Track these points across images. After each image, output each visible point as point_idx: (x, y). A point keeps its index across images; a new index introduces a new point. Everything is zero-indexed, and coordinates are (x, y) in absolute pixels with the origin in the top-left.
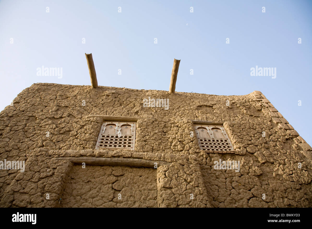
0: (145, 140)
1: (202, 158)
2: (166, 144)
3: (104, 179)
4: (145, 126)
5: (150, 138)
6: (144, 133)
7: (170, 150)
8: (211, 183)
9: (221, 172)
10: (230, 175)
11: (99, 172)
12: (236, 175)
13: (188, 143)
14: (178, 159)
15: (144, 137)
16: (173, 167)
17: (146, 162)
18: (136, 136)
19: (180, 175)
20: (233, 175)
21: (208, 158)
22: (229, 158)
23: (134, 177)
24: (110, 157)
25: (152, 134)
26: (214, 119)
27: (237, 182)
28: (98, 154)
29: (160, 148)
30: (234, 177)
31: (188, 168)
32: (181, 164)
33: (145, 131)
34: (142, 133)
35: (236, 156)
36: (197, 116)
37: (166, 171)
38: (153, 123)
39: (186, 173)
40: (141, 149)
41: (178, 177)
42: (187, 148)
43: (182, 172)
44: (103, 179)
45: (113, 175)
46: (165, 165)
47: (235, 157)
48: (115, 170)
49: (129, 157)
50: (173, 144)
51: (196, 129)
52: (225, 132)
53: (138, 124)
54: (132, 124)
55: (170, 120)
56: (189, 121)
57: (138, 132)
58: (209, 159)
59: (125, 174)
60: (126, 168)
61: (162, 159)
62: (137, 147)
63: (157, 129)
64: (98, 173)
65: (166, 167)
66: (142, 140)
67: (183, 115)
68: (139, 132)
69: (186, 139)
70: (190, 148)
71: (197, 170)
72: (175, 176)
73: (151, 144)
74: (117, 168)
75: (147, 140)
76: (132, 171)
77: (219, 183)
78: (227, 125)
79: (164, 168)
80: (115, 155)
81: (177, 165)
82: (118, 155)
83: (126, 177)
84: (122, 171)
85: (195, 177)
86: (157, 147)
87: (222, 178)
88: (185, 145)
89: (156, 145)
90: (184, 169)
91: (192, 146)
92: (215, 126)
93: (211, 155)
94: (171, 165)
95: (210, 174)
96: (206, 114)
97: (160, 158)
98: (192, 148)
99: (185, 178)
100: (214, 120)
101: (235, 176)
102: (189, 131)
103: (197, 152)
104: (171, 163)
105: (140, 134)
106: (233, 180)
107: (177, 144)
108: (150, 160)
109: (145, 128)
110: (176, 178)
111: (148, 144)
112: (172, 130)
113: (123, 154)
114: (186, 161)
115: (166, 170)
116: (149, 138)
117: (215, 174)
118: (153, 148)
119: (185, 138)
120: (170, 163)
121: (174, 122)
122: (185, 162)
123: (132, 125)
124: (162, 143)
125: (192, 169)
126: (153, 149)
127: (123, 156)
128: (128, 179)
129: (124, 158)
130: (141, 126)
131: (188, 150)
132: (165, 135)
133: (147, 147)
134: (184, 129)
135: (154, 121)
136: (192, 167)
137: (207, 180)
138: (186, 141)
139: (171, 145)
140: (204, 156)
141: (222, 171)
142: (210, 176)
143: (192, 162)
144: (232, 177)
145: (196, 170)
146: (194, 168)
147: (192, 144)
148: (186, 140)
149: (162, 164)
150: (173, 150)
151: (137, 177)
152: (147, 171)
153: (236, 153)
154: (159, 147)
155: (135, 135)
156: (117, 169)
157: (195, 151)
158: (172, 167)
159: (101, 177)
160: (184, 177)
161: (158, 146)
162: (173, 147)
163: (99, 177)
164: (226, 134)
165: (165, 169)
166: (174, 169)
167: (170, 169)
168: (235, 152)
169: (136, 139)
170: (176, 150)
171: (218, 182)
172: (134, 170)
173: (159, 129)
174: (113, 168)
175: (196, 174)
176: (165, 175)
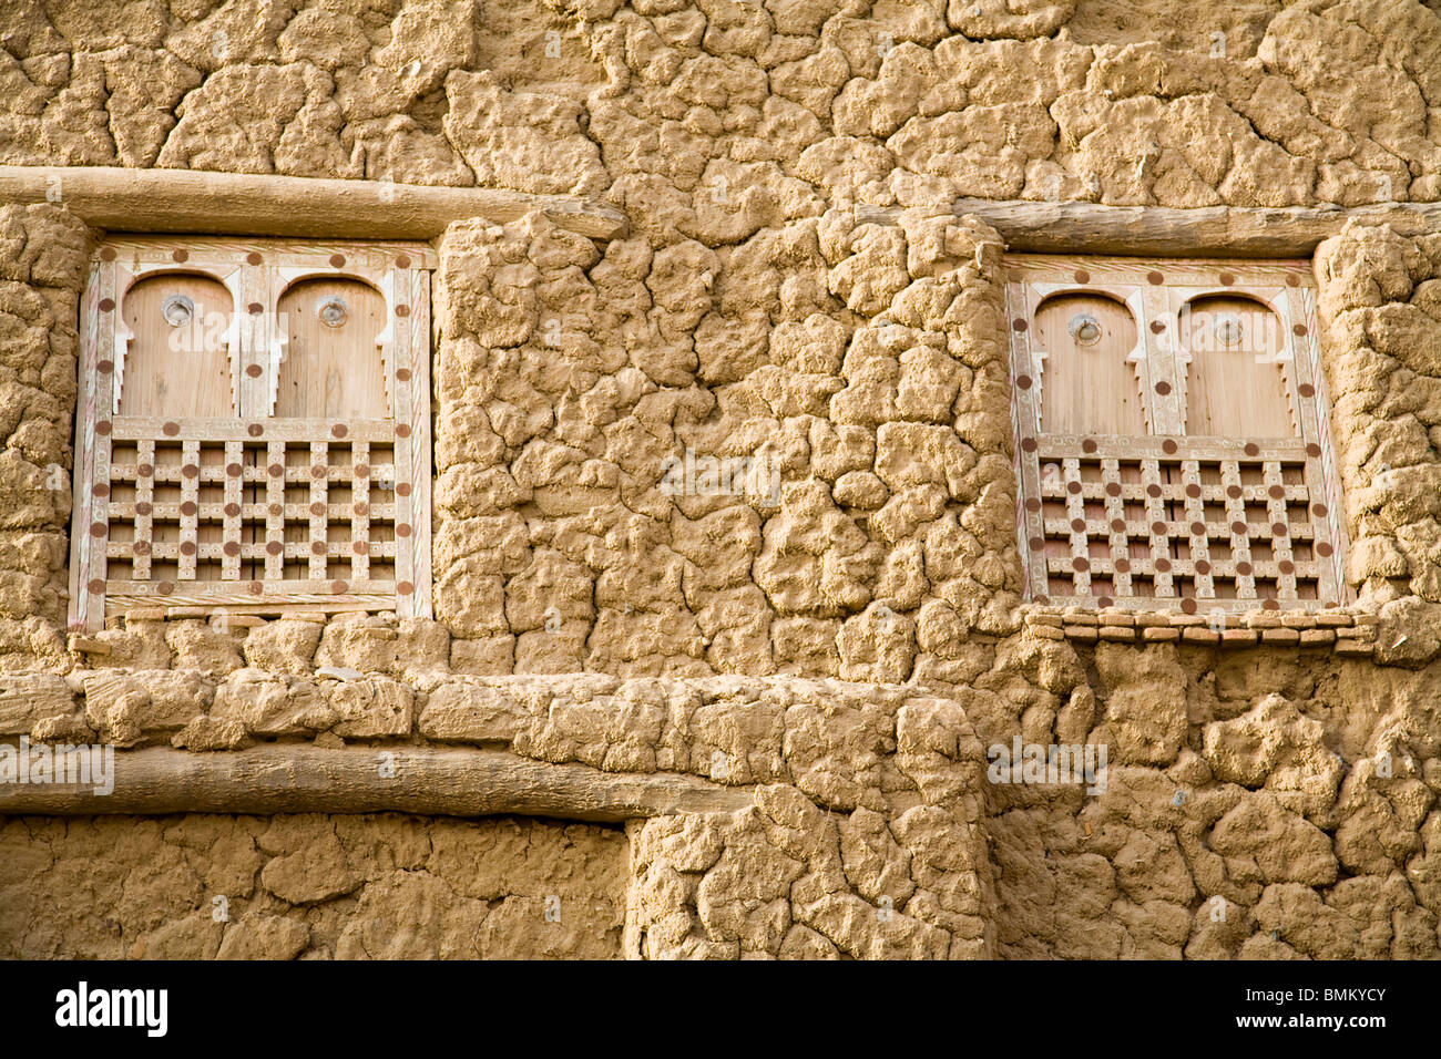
0: (527, 496)
1: (1019, 691)
2: (711, 538)
3: (202, 935)
4: (522, 322)
5: (571, 469)
6: (515, 401)
7: (748, 599)
8: (1060, 943)
9: (1166, 839)
10: (1242, 865)
11: (154, 875)
12: (1298, 868)
13: (917, 524)
14: (809, 752)
15: (510, 454)
16: (762, 836)
17: (543, 788)
18: (434, 439)
19: (810, 909)
20: (1271, 870)
21: (1074, 697)
22: (1272, 700)
23: (442, 907)
24: (238, 748)
25: (589, 413)
26: (1230, 179)
27: (1281, 939)
28: (124, 722)
29: (657, 578)
30: (1270, 893)
31: (884, 836)
32: (823, 806)
33: (522, 387)
34: (498, 412)
35: (1346, 671)
36: (1064, 131)
37: (703, 873)
38: (595, 263)
39: (854, 889)
40: (490, 605)
41: (792, 922)
42: (900, 581)
43: (824, 884)
44: (193, 937)
45: (271, 894)
46: (692, 808)
47: (1335, 676)
48: (285, 854)
49: (393, 740)
50: (778, 535)
51: (1021, 325)
52: (1314, 354)
53: (452, 290)
54: (390, 275)
55: (766, 213)
56: (963, 240)
57: (455, 391)
58: (1082, 708)
59: (365, 882)
60: (375, 832)
61: (668, 756)
62: (450, 584)
63: (638, 345)
64: (140, 889)
65: (698, 831)
66: (491, 495)
67: (912, 129)
68: (467, 397)
69: (897, 479)
70: (930, 583)
71: (951, 856)
72: (771, 925)
73: (580, 540)
74: (294, 835)
75: (543, 496)
76: (426, 857)
77: (1128, 939)
78: (1349, 271)
79: (682, 844)
80: (277, 726)
81: (794, 820)
82: (299, 724)
83: (379, 915)
84: (339, 860)
85: (928, 927)
86: (631, 575)
87: (1164, 892)
88: (886, 546)
89: (627, 544)
90: (844, 847)
91: (947, 557)
92: (1230, 268)
93: (1104, 657)
94: (740, 817)
95: (1070, 852)
96: (1168, 98)
97: (655, 745)
98: (947, 590)
99: (849, 942)
100: (1227, 189)
101: (1281, 880)
102: (945, 371)
103: (988, 633)
104: (744, 793)
105: (473, 430)
106: (1257, 912)
107: (812, 535)
108: (574, 760)
109: (520, 338)
110: (778, 939)
111: (546, 541)
112: (784, 360)
113: (346, 709)
114: (869, 768)
115: (699, 866)
116: (556, 470)
117: (1110, 854)
118: (594, 582)
119: (892, 465)
120: (735, 794)
121: (808, 246)
122: (858, 778)
123: (386, 281)
124: (680, 524)
125: (913, 849)
126: (592, 596)
127: (341, 729)
128: (395, 926)
129: (351, 741)
130: (483, 319)
131: (908, 610)
132: (713, 414)
133: (541, 579)
134: (897, 351)
135: (601, 243)
136: (911, 826)
137: (1034, 920)
138: (901, 507)
139: (759, 547)
140: (1042, 670)
141: (1174, 829)
142: (1067, 871)
143: (922, 779)
144: (1254, 889)
145: (942, 858)
146: (926, 837)
147: (952, 537)
148: (899, 484)
149: (668, 806)
150: (770, 604)
151: (464, 912)
152: (549, 852)
153: (1343, 647)
154: (656, 569)
155: (424, 422)
156: (296, 846)
157: (971, 614)
158: (750, 830)
159: (173, 925)
160: (838, 927)
161: (645, 563)
162: (773, 569)
163: (157, 924)
164: (1318, 382)
165: (694, 855)
166: (763, 856)
167: (728, 854)
168: (1340, 632)
169: (434, 471)
170: (803, 600)
171: (1121, 937)
172: (437, 848)
173: (652, 345)
174: (268, 839)
175: (940, 894)
176: (690, 906)
